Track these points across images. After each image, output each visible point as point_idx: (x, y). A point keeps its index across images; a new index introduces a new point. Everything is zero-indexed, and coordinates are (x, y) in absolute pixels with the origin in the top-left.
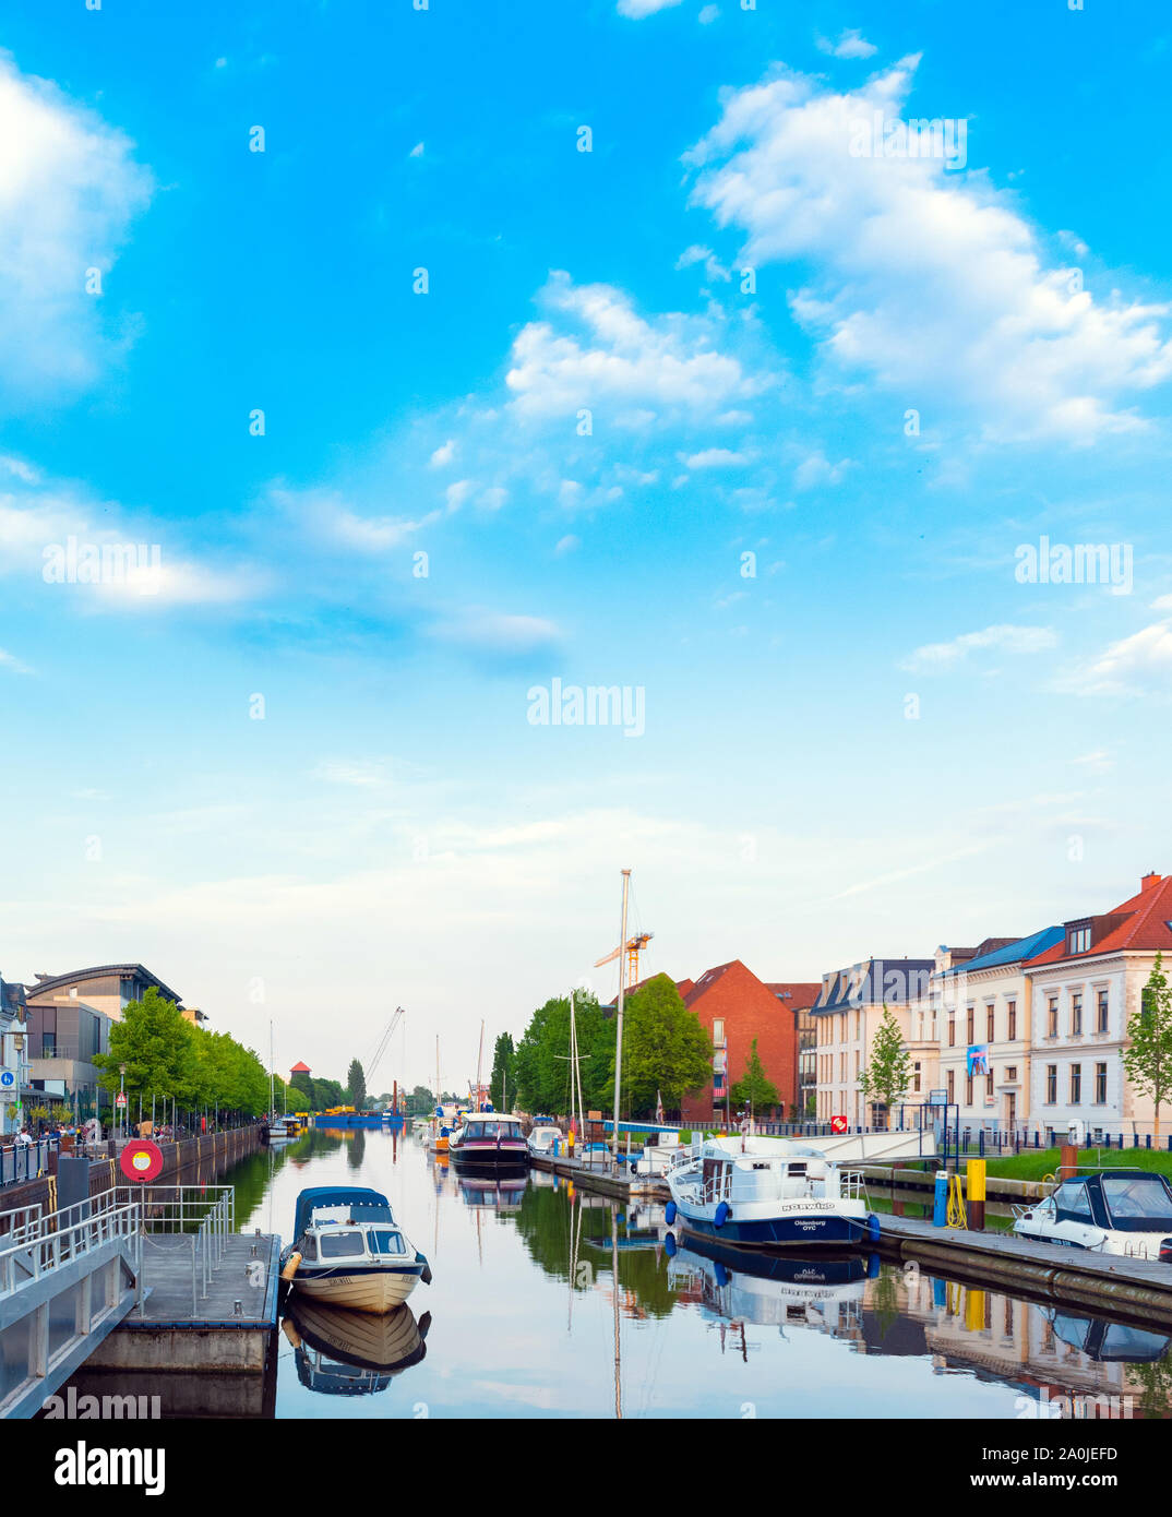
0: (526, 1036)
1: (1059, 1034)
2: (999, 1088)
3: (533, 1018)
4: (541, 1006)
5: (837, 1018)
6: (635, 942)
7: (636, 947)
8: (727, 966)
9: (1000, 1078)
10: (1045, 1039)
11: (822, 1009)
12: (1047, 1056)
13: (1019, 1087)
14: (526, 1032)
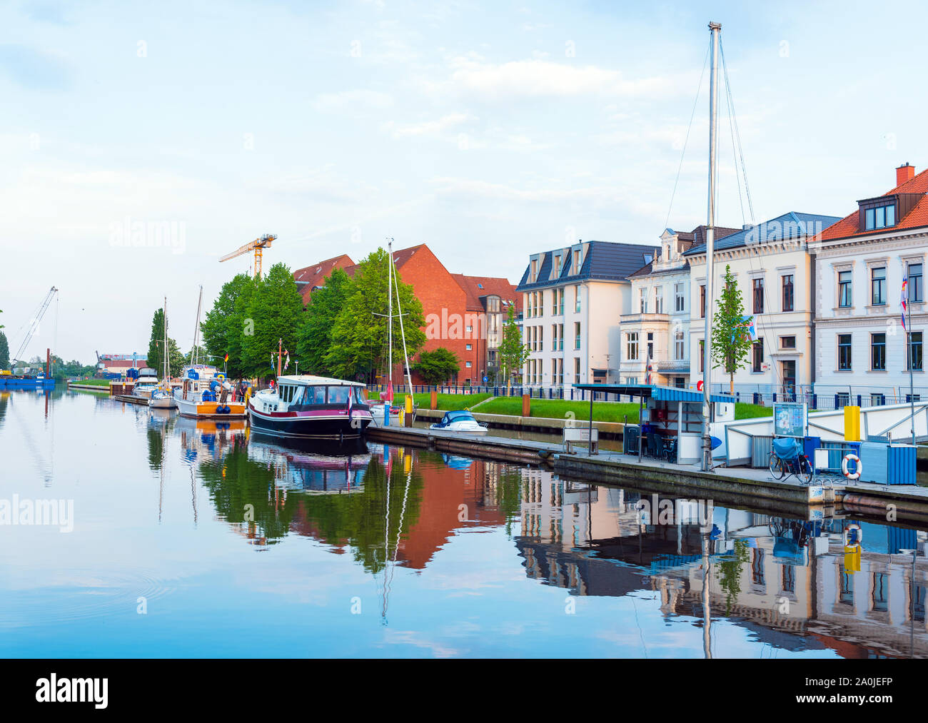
0: (216, 307)
1: (854, 304)
2: (772, 356)
3: (221, 290)
4: (230, 280)
5: (548, 295)
6: (260, 242)
7: (260, 246)
8: (416, 249)
9: (772, 347)
10: (834, 309)
11: (531, 286)
12: (838, 325)
13: (798, 355)
14: (216, 303)
